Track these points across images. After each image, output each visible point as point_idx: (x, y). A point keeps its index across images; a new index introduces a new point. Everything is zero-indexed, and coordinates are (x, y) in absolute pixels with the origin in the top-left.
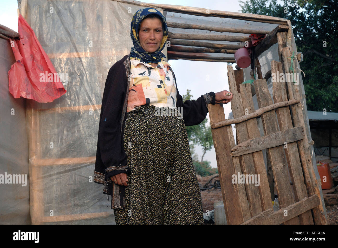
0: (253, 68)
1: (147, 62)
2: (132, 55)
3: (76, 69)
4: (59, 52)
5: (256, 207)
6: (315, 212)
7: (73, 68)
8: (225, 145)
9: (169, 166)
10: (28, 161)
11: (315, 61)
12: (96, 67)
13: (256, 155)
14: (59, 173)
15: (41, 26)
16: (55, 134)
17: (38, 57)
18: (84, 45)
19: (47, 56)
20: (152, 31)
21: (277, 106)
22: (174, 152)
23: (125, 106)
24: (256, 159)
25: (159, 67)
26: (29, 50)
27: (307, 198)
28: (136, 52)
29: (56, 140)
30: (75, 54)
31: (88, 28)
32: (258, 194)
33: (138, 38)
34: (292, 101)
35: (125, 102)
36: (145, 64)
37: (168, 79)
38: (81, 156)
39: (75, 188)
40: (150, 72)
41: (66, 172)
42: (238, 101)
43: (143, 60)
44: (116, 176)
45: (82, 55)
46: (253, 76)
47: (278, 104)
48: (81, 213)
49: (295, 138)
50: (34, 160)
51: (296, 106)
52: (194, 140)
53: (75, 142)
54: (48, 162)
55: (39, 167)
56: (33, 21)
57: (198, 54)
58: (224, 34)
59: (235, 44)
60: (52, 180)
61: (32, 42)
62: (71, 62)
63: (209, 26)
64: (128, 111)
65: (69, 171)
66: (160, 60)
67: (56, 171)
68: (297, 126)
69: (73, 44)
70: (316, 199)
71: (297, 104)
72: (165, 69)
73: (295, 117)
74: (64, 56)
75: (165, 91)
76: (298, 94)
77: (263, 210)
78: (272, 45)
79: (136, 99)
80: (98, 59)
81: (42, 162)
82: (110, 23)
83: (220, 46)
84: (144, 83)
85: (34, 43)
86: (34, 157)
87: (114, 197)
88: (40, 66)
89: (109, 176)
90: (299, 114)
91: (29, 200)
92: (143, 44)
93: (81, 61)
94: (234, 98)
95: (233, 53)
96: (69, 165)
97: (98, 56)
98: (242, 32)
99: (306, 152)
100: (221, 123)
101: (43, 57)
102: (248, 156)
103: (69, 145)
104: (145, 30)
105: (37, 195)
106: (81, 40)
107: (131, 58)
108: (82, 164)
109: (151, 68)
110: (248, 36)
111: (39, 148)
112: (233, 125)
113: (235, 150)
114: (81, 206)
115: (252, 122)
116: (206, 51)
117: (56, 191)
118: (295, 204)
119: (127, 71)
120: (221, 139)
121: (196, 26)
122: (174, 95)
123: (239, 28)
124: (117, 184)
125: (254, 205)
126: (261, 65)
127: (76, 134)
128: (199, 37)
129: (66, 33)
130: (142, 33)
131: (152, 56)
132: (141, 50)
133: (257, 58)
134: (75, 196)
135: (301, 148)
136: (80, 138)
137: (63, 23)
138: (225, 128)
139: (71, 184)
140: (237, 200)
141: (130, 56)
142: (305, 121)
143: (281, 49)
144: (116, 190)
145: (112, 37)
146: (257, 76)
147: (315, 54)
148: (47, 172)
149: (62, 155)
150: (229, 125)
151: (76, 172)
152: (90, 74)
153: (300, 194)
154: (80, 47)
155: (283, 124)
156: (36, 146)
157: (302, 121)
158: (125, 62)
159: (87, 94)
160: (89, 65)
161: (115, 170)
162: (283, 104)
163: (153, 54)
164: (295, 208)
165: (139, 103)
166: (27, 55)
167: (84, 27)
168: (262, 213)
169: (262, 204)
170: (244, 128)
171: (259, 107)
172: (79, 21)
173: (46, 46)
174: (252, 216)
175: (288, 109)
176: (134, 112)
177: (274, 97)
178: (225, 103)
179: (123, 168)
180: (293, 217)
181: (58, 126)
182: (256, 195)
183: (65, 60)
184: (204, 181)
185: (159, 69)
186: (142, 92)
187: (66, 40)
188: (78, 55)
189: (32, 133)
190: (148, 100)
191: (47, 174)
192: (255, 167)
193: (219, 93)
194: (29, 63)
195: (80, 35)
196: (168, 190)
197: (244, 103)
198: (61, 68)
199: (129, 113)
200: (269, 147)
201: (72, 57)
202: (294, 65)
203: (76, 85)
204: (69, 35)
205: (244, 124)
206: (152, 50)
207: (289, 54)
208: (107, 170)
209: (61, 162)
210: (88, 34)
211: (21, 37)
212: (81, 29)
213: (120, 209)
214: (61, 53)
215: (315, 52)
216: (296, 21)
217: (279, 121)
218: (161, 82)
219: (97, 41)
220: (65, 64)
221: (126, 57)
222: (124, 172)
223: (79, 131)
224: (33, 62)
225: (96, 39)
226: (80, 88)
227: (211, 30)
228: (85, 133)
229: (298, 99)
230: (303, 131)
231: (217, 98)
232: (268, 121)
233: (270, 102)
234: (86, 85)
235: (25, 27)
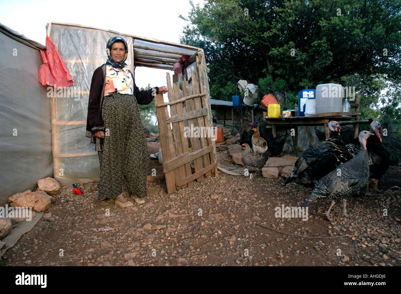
0: (183, 74)
1: (116, 68)
2: (108, 63)
3: (80, 69)
4: (70, 59)
5: (179, 151)
6: (211, 154)
7: (78, 69)
8: (163, 117)
9: (128, 127)
10: (51, 122)
11: (219, 72)
12: (92, 69)
13: (180, 123)
14: (69, 130)
15: (59, 43)
16: (67, 107)
17: (57, 62)
18: (85, 56)
19: (63, 61)
20: (118, 50)
21: (194, 96)
22: (131, 119)
23: (102, 93)
24: (180, 125)
25: (123, 71)
26: (52, 57)
27: (207, 147)
28: (110, 62)
29: (67, 110)
30: (80, 61)
31: (88, 46)
32: (181, 144)
33: (110, 54)
34: (202, 94)
35: (103, 90)
36: (115, 69)
37: (128, 77)
38: (82, 120)
39: (79, 138)
40: (117, 74)
41: (73, 129)
42: (172, 93)
43: (113, 67)
44: (98, 132)
45: (84, 61)
46: (183, 78)
47: (194, 95)
48: (82, 152)
49: (203, 114)
50: (54, 121)
51: (204, 97)
52: (151, 113)
53: (78, 112)
54: (63, 123)
55: (57, 126)
56: (55, 40)
57: (153, 64)
58: (167, 54)
59: (174, 60)
60: (65, 134)
61: (54, 52)
62: (77, 65)
63: (159, 49)
64: (105, 96)
65: (75, 129)
66: (124, 67)
67: (67, 129)
68: (204, 108)
69: (79, 55)
70: (212, 147)
71: (205, 96)
72: (127, 72)
73: (203, 103)
74: (73, 62)
75: (126, 84)
76: (206, 90)
77: (183, 153)
78: (194, 62)
79: (109, 89)
80: (93, 64)
81: (59, 123)
82: (101, 44)
83: (165, 61)
84: (114, 80)
85: (55, 53)
86: (54, 120)
87: (97, 145)
88: (58, 67)
89: (94, 132)
90: (206, 101)
91: (52, 144)
92: (114, 58)
93: (83, 65)
94: (169, 90)
95: (173, 65)
96: (75, 125)
97: (93, 62)
98: (177, 54)
99: (208, 122)
100: (161, 105)
101: (60, 62)
102: (176, 124)
103: (75, 114)
104: (114, 49)
105: (56, 142)
106: (83, 52)
107: (107, 65)
108: (82, 125)
109: (118, 71)
110: (181, 56)
111: (57, 115)
112: (169, 106)
113: (169, 120)
114: (82, 148)
115: (179, 105)
116: (158, 63)
117: (67, 140)
118: (201, 150)
119: (104, 73)
120: (161, 113)
121: (152, 49)
122: (132, 87)
123: (176, 51)
124: (98, 138)
125: (178, 150)
126: (188, 73)
127: (79, 108)
128: (153, 55)
129: (74, 48)
130: (112, 51)
131: (119, 64)
132: (112, 61)
133: (185, 69)
134: (78, 143)
135: (206, 120)
136: (82, 110)
137: (73, 42)
138: (163, 107)
139: (76, 136)
140: (169, 147)
141: (106, 64)
142: (209, 106)
143: (198, 65)
144: (98, 141)
145: (102, 51)
146: (185, 79)
147: (218, 68)
148: (62, 129)
149: (71, 119)
150: (166, 106)
151: (79, 129)
152: (88, 73)
153: (203, 144)
154: (83, 57)
155: (196, 106)
156: (56, 114)
157: (207, 106)
158: (103, 68)
159: (86, 84)
160: (88, 68)
161: (97, 129)
162: (197, 95)
163: (119, 63)
164: (200, 152)
165: (111, 91)
166: (51, 60)
167: (85, 45)
168: (182, 154)
169: (183, 149)
170: (174, 108)
171: (184, 97)
172: (82, 41)
173: (62, 55)
174: (177, 156)
175: (200, 98)
176: (109, 96)
177: (192, 91)
178: (165, 93)
179: (101, 128)
180: (199, 157)
181: (69, 102)
182: (179, 145)
183: (74, 64)
184: (156, 136)
185: (123, 72)
186: (113, 85)
187: (74, 52)
188: (81, 61)
189: (53, 106)
190: (116, 89)
191: (62, 130)
192: (180, 129)
193: (161, 87)
194: (52, 65)
195: (83, 49)
196: (128, 140)
197: (175, 94)
198: (71, 68)
199: (105, 97)
200: (188, 119)
201: (78, 62)
202: (204, 74)
203: (79, 79)
204: (76, 49)
205: (175, 105)
206: (118, 60)
207: (202, 68)
208: (93, 129)
209: (70, 123)
210: (88, 49)
211: (48, 49)
212: (83, 46)
213: (100, 151)
214: (71, 60)
215: (219, 67)
216: (209, 50)
217: (195, 105)
218: (124, 79)
219: (93, 53)
220: (74, 66)
221: (103, 65)
222: (102, 130)
223: (81, 105)
224: (54, 64)
225: (92, 52)
226: (82, 81)
227: (160, 51)
228: (84, 107)
229: (206, 93)
230: (207, 111)
231: (160, 90)
232: (188, 105)
233: (190, 94)
234: (85, 79)
235: (50, 43)
